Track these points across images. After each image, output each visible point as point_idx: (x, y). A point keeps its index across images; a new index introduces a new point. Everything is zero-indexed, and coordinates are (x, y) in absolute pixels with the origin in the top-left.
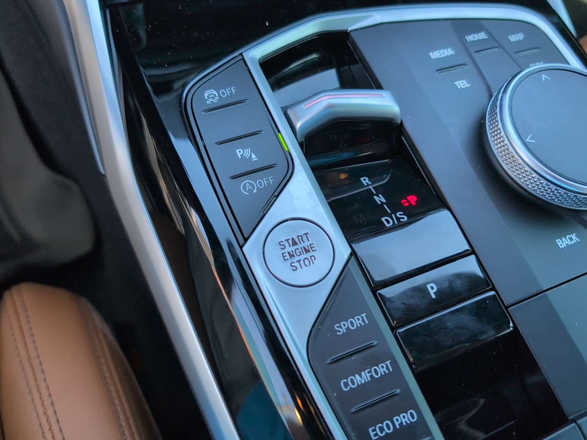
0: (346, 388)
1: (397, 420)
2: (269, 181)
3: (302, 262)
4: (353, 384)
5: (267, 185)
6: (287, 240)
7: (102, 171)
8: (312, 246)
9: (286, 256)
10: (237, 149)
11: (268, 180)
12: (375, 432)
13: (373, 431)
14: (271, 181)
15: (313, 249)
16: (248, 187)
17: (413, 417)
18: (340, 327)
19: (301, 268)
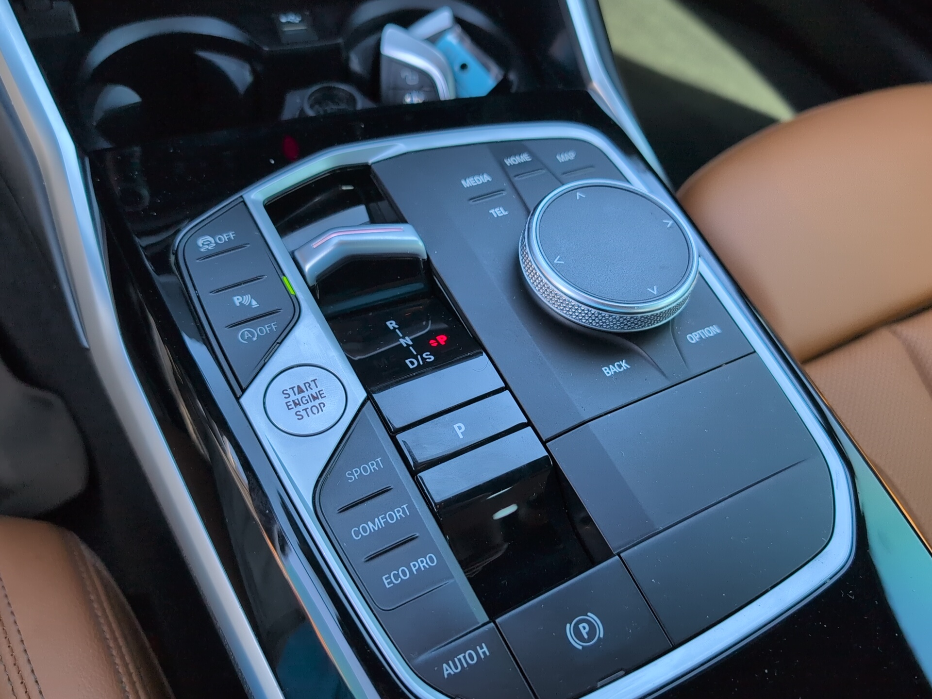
0: (357, 536)
1: (414, 565)
2: (272, 328)
3: (309, 411)
4: (365, 531)
5: (269, 332)
6: (292, 388)
7: (86, 344)
8: (321, 393)
9: (291, 405)
10: (235, 296)
11: (270, 326)
12: (389, 580)
13: (386, 579)
14: (274, 327)
15: (322, 396)
16: (247, 335)
17: (432, 561)
18: (352, 474)
19: (308, 416)
